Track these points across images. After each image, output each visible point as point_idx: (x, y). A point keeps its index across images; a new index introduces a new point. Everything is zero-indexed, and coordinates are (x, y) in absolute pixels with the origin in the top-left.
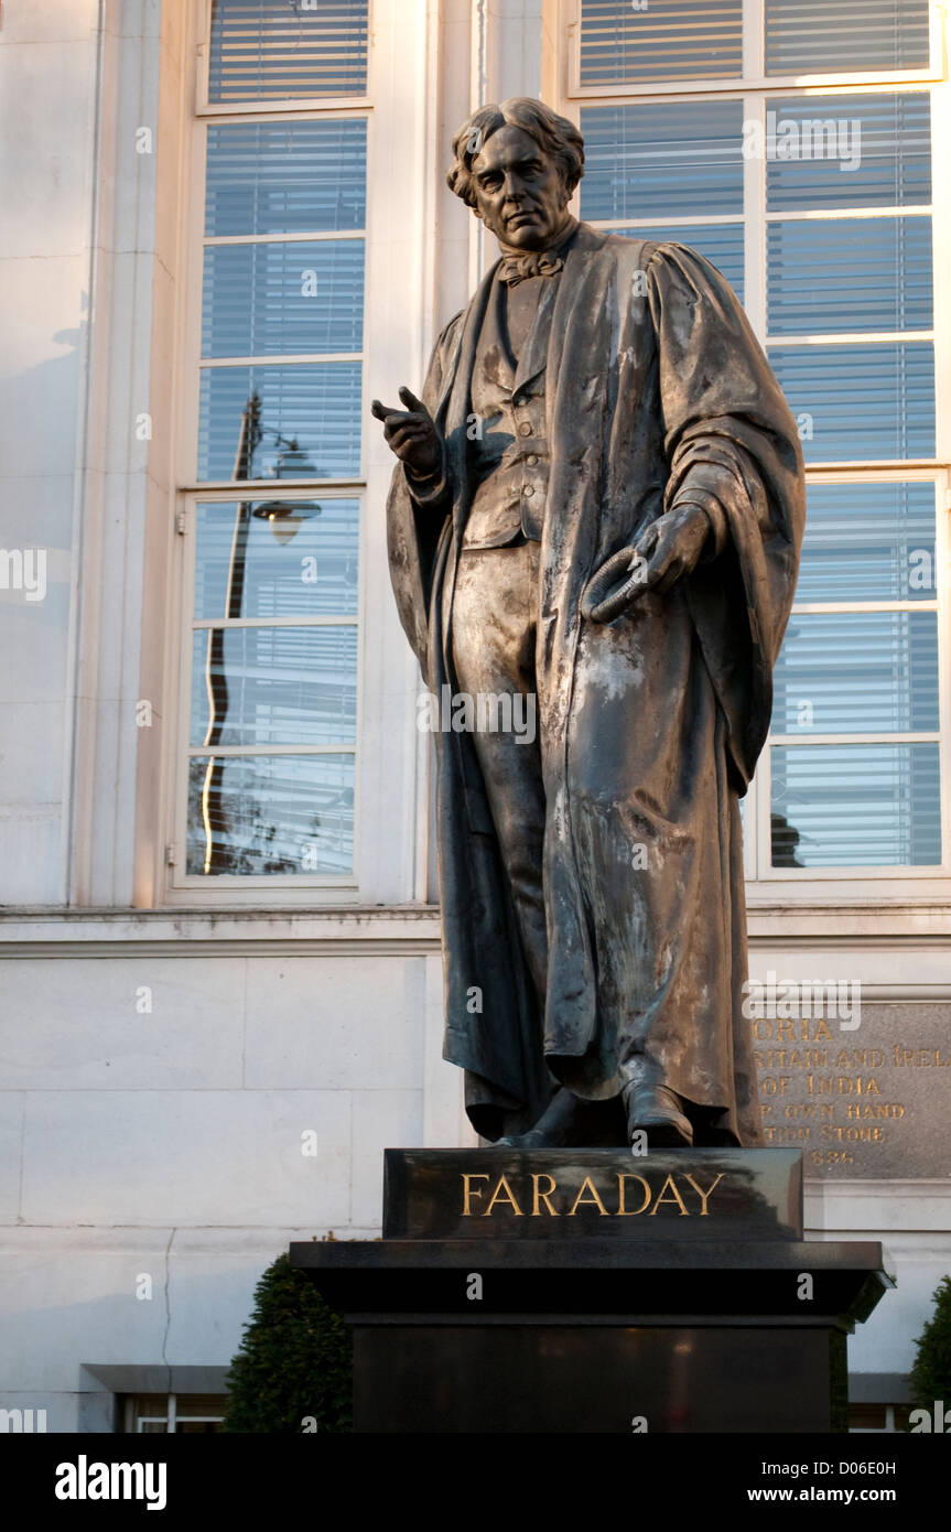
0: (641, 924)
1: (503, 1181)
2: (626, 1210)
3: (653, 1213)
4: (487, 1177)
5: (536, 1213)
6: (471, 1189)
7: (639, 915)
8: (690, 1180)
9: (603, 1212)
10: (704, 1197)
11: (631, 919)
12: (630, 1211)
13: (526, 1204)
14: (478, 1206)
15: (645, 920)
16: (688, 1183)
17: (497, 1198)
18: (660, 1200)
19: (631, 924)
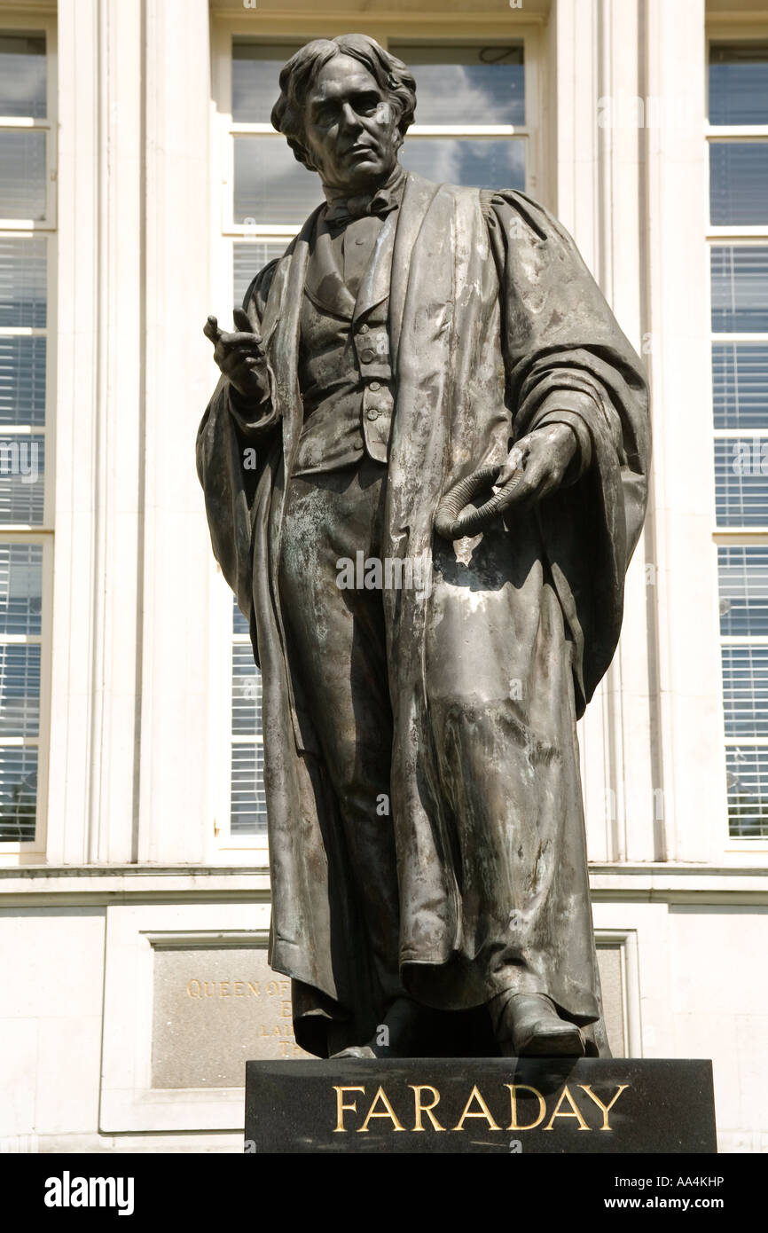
0: (515, 830)
1: (381, 1093)
2: (519, 1124)
3: (549, 1128)
4: (361, 1089)
5: (419, 1128)
6: (345, 1103)
7: (513, 823)
8: (589, 1093)
9: (494, 1127)
10: (605, 1110)
11: (504, 828)
12: (524, 1125)
13: (407, 1119)
14: (352, 1120)
15: (519, 827)
16: (586, 1096)
17: (374, 1112)
18: (556, 1114)
19: (505, 831)
